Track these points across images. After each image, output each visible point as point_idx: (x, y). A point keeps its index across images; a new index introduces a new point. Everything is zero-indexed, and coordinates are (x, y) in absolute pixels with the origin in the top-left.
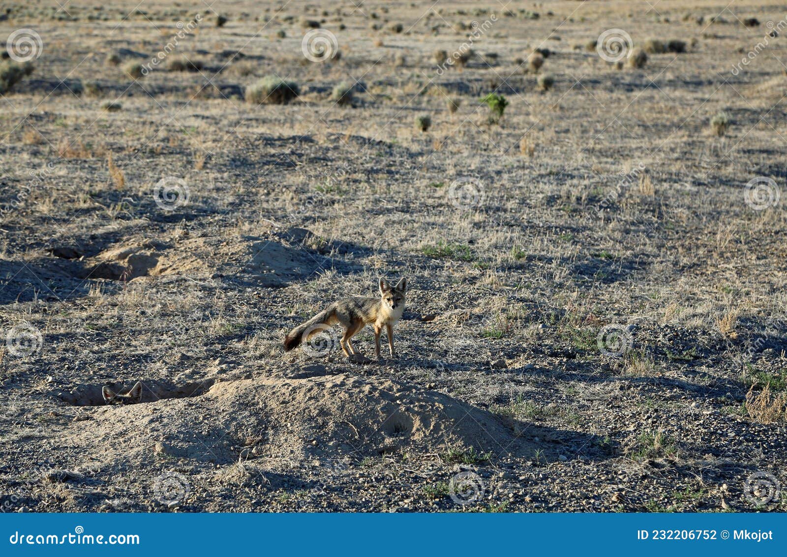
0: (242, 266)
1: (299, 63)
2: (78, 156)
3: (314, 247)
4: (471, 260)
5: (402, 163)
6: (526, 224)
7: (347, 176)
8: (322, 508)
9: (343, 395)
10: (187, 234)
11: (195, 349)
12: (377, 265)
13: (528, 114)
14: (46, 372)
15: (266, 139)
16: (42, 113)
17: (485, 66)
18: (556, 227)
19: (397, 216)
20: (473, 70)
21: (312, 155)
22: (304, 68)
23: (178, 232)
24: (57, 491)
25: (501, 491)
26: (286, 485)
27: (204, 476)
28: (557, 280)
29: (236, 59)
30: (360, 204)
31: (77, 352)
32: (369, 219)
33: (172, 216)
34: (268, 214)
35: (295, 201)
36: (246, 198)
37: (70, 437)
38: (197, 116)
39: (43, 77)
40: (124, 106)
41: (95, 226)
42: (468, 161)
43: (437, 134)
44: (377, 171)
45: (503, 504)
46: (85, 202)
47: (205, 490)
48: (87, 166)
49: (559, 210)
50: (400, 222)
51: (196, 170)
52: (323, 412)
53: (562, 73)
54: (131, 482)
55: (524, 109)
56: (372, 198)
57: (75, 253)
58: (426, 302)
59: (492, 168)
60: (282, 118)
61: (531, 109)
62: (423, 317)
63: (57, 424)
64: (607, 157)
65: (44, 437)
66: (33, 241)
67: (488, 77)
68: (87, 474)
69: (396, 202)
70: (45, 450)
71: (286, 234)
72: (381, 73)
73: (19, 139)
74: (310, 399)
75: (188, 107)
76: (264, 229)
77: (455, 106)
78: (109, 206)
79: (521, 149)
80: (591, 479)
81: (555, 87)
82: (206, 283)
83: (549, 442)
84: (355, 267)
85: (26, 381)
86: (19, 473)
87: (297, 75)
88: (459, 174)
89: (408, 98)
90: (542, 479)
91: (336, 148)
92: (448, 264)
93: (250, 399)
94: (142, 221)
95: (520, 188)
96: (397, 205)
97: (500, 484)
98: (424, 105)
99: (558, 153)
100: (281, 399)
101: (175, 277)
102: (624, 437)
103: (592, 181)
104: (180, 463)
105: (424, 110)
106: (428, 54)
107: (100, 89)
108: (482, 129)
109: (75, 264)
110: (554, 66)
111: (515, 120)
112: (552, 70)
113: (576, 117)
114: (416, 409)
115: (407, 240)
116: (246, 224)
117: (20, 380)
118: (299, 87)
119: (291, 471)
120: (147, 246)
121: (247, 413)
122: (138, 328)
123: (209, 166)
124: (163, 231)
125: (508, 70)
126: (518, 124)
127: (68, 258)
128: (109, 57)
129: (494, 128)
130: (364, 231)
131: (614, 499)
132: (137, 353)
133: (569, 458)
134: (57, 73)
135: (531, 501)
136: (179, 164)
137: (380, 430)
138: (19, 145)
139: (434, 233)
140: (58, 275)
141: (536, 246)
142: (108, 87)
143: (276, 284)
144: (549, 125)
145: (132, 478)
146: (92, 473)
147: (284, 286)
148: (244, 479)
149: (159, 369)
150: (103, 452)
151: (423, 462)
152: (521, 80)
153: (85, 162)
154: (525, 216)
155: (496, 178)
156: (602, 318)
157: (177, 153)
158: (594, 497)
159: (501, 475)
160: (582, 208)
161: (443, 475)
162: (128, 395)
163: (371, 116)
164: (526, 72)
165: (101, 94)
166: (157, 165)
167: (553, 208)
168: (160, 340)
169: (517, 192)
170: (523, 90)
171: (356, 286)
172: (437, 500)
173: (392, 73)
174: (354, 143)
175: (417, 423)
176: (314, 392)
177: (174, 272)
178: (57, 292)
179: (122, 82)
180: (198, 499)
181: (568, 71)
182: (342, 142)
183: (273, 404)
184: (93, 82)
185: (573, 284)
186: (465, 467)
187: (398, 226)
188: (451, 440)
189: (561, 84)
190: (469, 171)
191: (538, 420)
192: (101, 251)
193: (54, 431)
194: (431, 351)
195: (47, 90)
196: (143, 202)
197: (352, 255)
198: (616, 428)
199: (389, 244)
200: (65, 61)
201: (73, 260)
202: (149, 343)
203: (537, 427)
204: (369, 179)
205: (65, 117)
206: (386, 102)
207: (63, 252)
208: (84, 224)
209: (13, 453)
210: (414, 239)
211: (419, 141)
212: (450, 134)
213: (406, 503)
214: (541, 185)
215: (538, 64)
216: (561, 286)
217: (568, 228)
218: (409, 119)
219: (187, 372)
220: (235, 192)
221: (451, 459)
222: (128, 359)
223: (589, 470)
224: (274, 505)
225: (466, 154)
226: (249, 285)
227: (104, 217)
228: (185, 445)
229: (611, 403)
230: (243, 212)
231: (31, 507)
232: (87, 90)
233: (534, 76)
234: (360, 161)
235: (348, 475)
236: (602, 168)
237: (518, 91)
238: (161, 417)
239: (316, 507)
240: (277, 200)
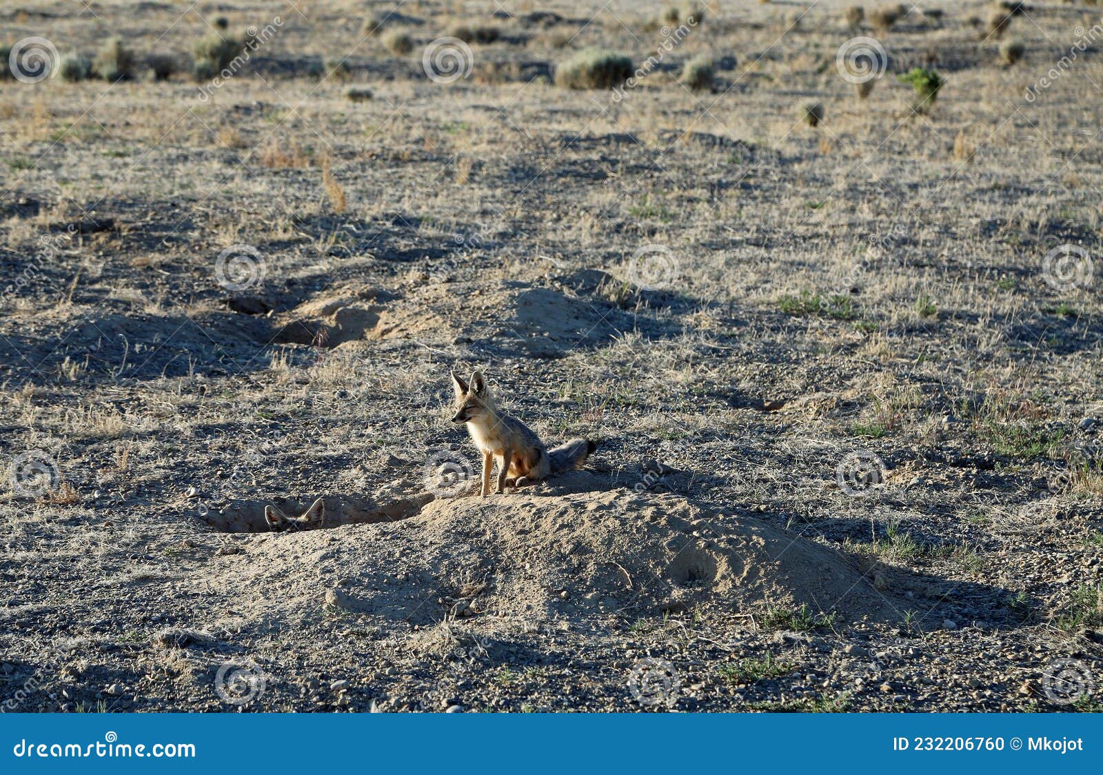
0: (500, 326)
1: (642, 29)
2: (291, 165)
3: (613, 298)
4: (853, 318)
5: (766, 172)
6: (946, 264)
7: (681, 193)
8: (563, 695)
9: (612, 523)
10: (426, 278)
11: (413, 451)
12: (705, 325)
13: (978, 99)
14: (188, 481)
15: (568, 139)
16: (254, 103)
17: (922, 28)
18: (993, 269)
19: (745, 252)
20: (903, 35)
21: (632, 163)
22: (646, 36)
23: (413, 275)
24: (169, 661)
25: (844, 674)
26: (512, 659)
27: (392, 642)
28: (983, 348)
29: (550, 25)
30: (691, 235)
31: (238, 452)
32: (703, 256)
33: (410, 251)
34: (553, 248)
35: (596, 230)
36: (524, 226)
37: (204, 579)
38: (476, 107)
39: (270, 54)
40: (376, 94)
41: (295, 267)
42: (870, 169)
43: (829, 130)
44: (727, 186)
45: (844, 694)
46: (285, 231)
47: (389, 664)
48: (300, 179)
49: (1001, 242)
50: (748, 262)
51: (457, 185)
52: (580, 548)
53: (1039, 37)
54: (283, 650)
55: (973, 92)
56: (711, 225)
57: (264, 306)
58: (772, 382)
59: (906, 178)
60: (604, 109)
61: (983, 92)
62: (767, 404)
63: (192, 559)
64: (1091, 162)
65: (167, 579)
66: (203, 288)
67: (922, 45)
68: (221, 636)
69: (748, 230)
70: (165, 598)
71: (573, 279)
72: (761, 42)
73: (212, 141)
74: (562, 527)
75: (469, 94)
76: (540, 271)
77: (866, 89)
78: (318, 238)
79: (955, 151)
80: (991, 658)
81: (1027, 58)
82: (445, 352)
83: (930, 598)
84: (671, 328)
85: (159, 494)
86: (123, 632)
87: (636, 47)
88: (853, 188)
89: (798, 78)
90: (912, 657)
91: (670, 152)
92: (816, 324)
93: (472, 525)
94: (364, 259)
95: (944, 209)
96: (748, 235)
97: (844, 663)
98: (820, 88)
99: (1015, 157)
100: (519, 527)
101: (400, 343)
102: (1051, 592)
103: (1059, 198)
104: (360, 621)
105: (819, 95)
106: (837, 13)
107: (347, 70)
108: (902, 121)
109: (259, 323)
110: (1027, 28)
111: (955, 108)
112: (1024, 34)
113: (1053, 103)
114: (722, 545)
115: (756, 288)
116: (517, 262)
117: (150, 493)
118: (635, 64)
119: (524, 637)
120: (365, 296)
121: (466, 547)
122: (333, 418)
123: (477, 178)
124: (393, 274)
125: (956, 34)
126: (960, 114)
127: (250, 312)
128: (366, 24)
129: (921, 120)
130: (693, 275)
131: (1023, 690)
132: (325, 454)
133: (960, 625)
134: (292, 48)
135: (890, 692)
136: (434, 176)
137: (664, 576)
138: (210, 148)
139: (799, 277)
140: (231, 337)
141: (956, 297)
142: (359, 68)
143: (550, 352)
144: (1007, 116)
145: (285, 643)
146: (229, 634)
147: (560, 357)
148: (449, 649)
149: (355, 480)
150: (250, 604)
151: (728, 628)
152: (975, 49)
153: (299, 173)
154: (945, 252)
155: (909, 194)
156: (1045, 406)
157: (433, 160)
158: (991, 687)
159: (848, 649)
160: (1037, 239)
161: (757, 648)
162: (303, 518)
163: (737, 104)
164: (983, 36)
165: (348, 77)
166: (401, 177)
167: (992, 240)
168: (362, 435)
169: (939, 215)
170: (975, 64)
171: (669, 357)
172: (742, 686)
173: (777, 41)
174: (698, 142)
175: (722, 567)
176: (567, 518)
177: (401, 335)
178: (225, 362)
179: (382, 59)
180: (377, 677)
181: (1049, 35)
182: (678, 143)
183: (507, 534)
184: (338, 59)
185: (1007, 355)
186: (793, 635)
187: (746, 267)
188: (774, 593)
189: (1036, 54)
190: (867, 184)
191: (918, 564)
192: (300, 302)
193: (184, 569)
194: (767, 455)
195: (273, 71)
196: (370, 231)
197: (668, 311)
198: (1040, 578)
199: (728, 294)
200: (305, 30)
201: (256, 316)
202: (345, 440)
203: (916, 575)
204: (712, 197)
205: (284, 109)
206: (763, 84)
207: (246, 305)
208: (281, 264)
209: (119, 602)
210: (768, 286)
211: (799, 140)
212: (850, 129)
213: (694, 691)
214: (978, 205)
215: (1001, 25)
216: (988, 357)
217: (1011, 270)
218: (792, 110)
219: (395, 483)
220: (509, 216)
221: (772, 624)
222: (311, 462)
223: (989, 643)
224: (491, 689)
225: (868, 158)
226: (509, 354)
227: (311, 254)
228: (370, 595)
229: (1040, 539)
230: (516, 246)
231: (129, 684)
232: (330, 72)
233: (994, 43)
234: (703, 171)
235: (610, 646)
236: (1079, 179)
237: (967, 65)
238: (339, 551)
239: (554, 694)
240: (569, 228)
